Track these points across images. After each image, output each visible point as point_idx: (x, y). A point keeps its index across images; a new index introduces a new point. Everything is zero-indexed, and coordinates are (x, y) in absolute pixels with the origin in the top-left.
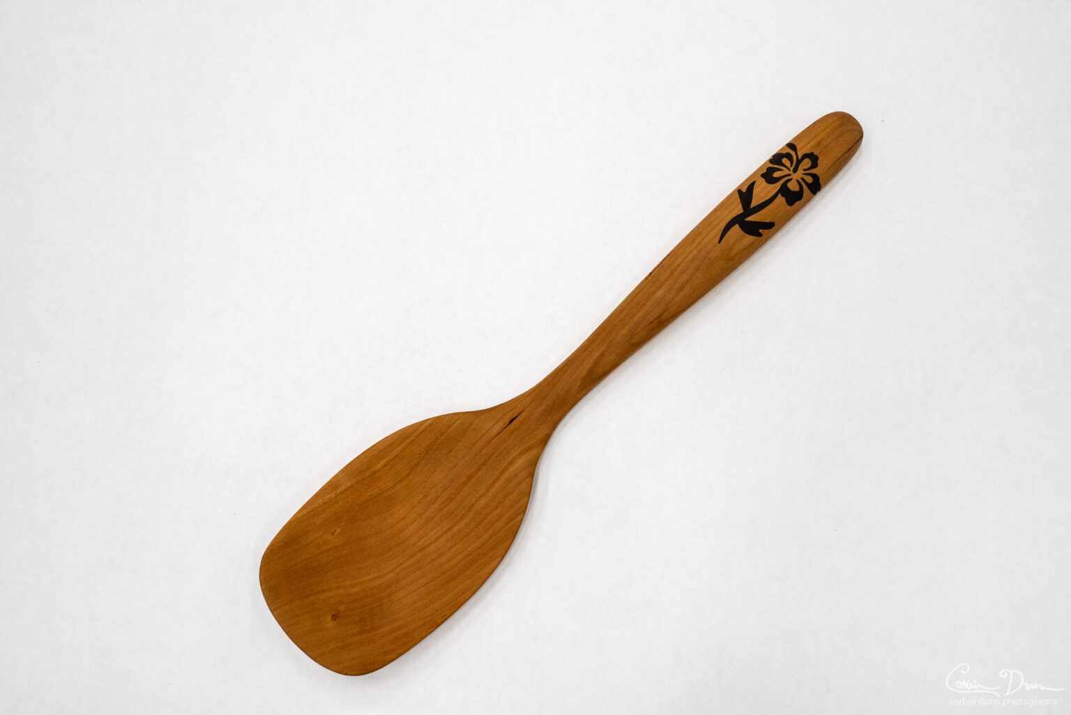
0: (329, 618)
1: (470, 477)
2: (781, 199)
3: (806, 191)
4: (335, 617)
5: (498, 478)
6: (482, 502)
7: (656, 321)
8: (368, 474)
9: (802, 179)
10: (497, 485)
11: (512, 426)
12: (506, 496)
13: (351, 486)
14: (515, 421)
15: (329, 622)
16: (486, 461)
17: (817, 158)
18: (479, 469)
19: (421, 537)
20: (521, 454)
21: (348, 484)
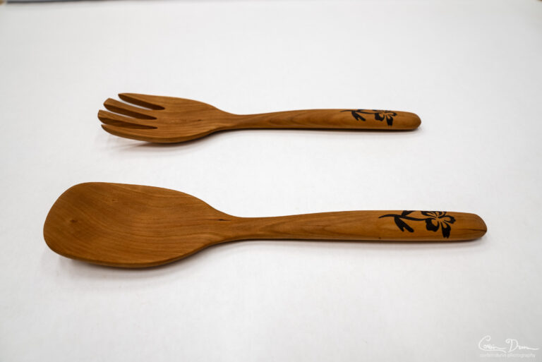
0: (71, 219)
1: (181, 226)
2: (424, 223)
3: (440, 230)
4: (73, 221)
5: (191, 234)
6: (174, 238)
7: (321, 227)
8: (150, 194)
9: (441, 223)
10: (188, 236)
11: (219, 221)
12: (185, 243)
13: (140, 193)
14: (222, 221)
15: (68, 221)
16: (194, 225)
17: (455, 220)
18: (188, 226)
19: (138, 230)
20: (210, 233)
21: (140, 191)
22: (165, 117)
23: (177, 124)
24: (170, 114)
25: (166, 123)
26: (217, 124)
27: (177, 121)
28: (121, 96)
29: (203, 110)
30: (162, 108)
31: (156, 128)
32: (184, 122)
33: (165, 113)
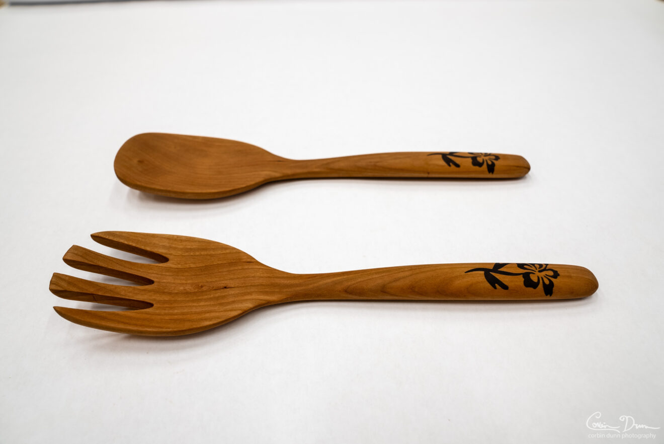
22: (169, 279)
23: (187, 293)
24: (178, 272)
25: (170, 294)
26: (254, 296)
27: (189, 288)
28: (97, 238)
29: (231, 264)
30: (165, 260)
31: (151, 305)
32: (199, 291)
33: (169, 269)
